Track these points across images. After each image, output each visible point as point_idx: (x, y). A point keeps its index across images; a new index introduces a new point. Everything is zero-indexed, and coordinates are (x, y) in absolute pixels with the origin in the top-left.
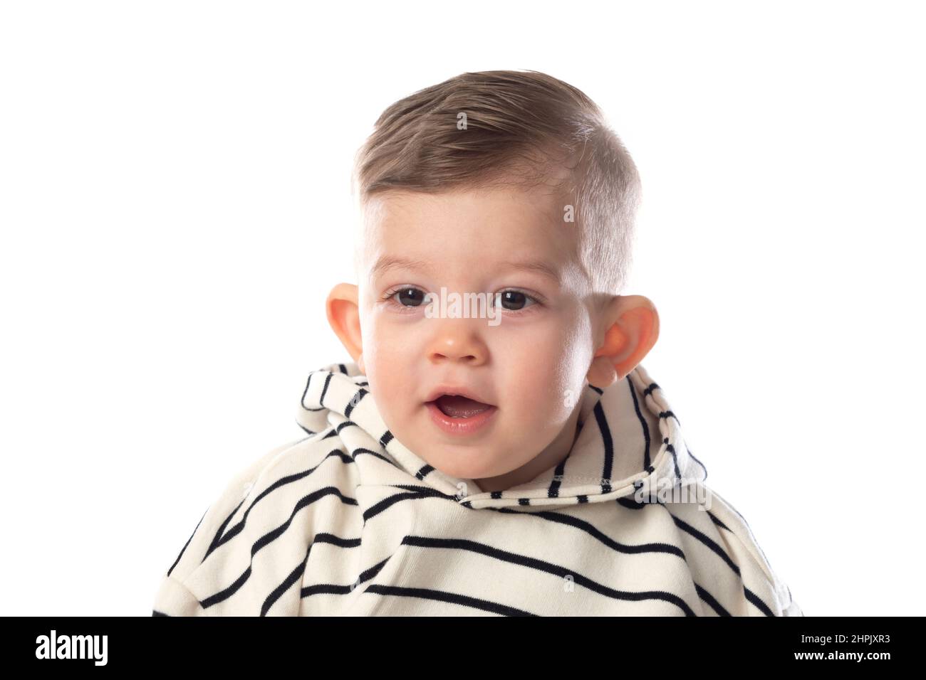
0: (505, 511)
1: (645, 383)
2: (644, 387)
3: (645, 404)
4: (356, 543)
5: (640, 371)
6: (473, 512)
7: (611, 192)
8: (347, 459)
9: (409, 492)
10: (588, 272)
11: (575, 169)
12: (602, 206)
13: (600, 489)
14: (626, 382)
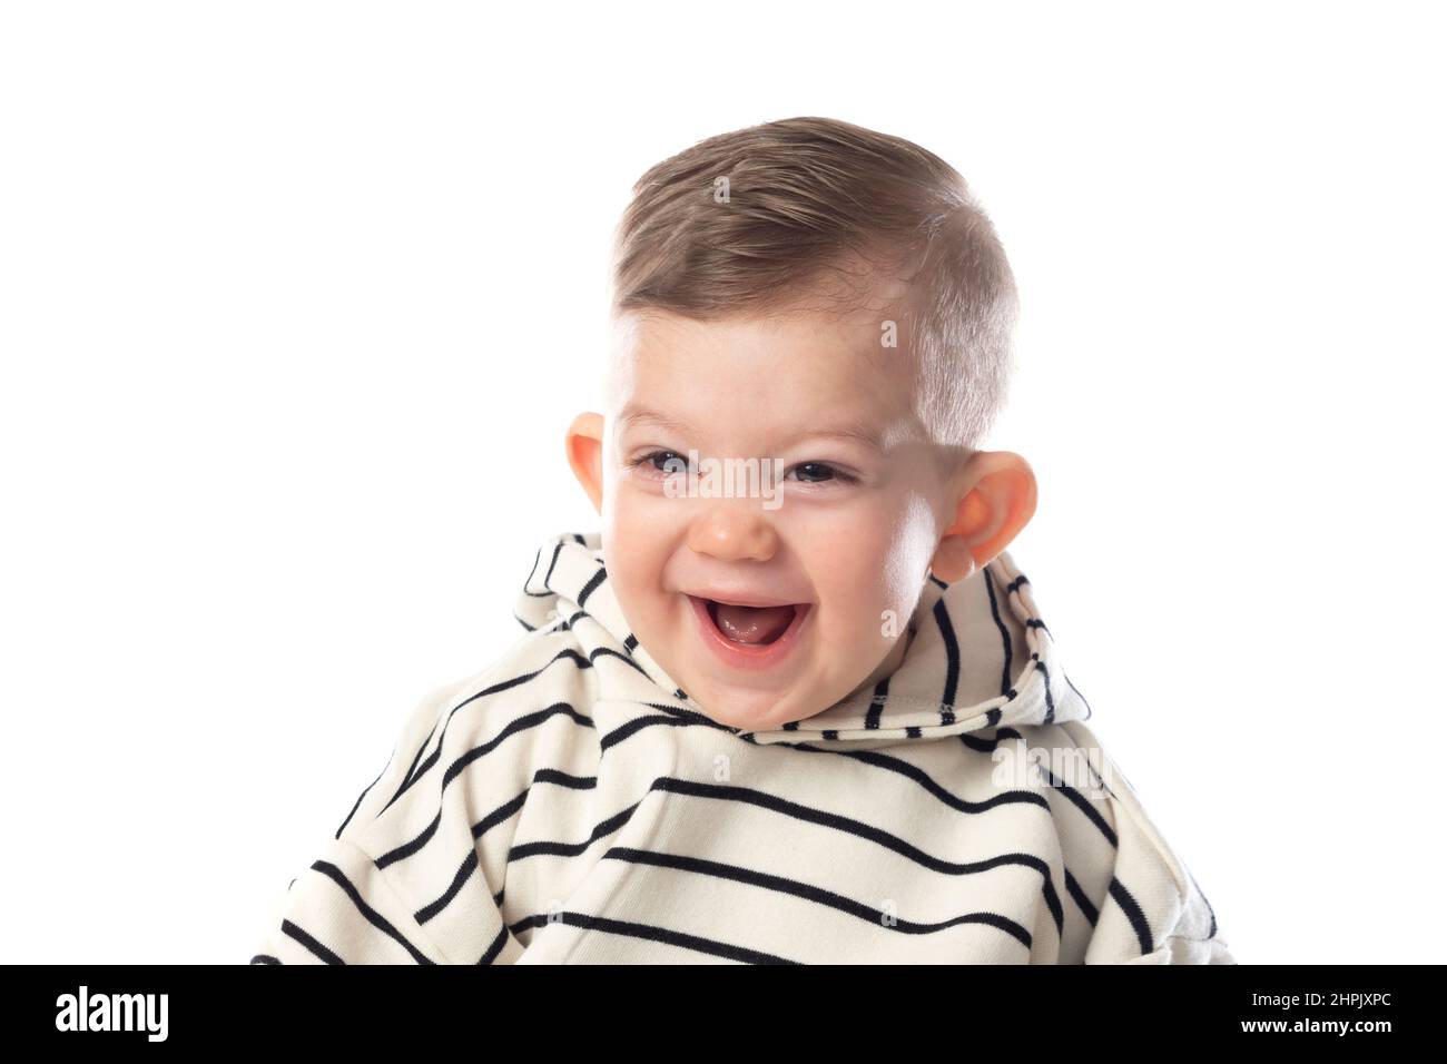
0: (803, 747)
1: (1010, 575)
2: (1009, 580)
3: (1008, 605)
4: (588, 783)
5: (1005, 560)
6: (758, 749)
7: (967, 310)
8: (583, 663)
9: (667, 715)
10: (929, 430)
11: (912, 281)
12: (953, 333)
13: (938, 719)
14: (982, 575)
